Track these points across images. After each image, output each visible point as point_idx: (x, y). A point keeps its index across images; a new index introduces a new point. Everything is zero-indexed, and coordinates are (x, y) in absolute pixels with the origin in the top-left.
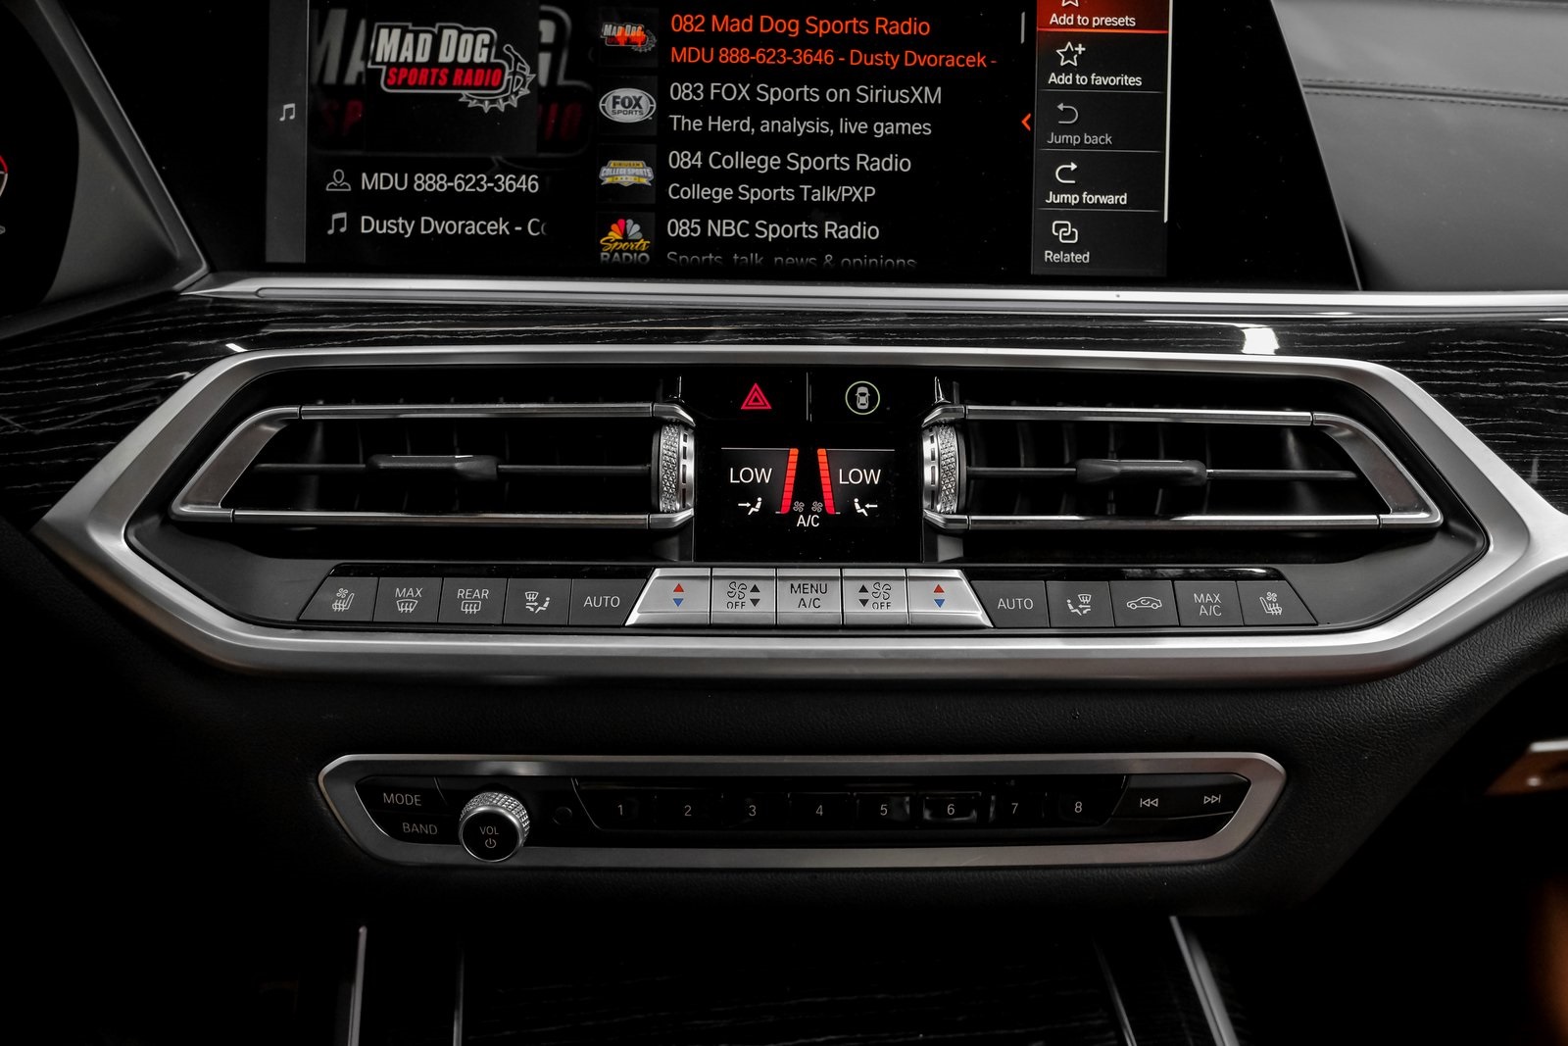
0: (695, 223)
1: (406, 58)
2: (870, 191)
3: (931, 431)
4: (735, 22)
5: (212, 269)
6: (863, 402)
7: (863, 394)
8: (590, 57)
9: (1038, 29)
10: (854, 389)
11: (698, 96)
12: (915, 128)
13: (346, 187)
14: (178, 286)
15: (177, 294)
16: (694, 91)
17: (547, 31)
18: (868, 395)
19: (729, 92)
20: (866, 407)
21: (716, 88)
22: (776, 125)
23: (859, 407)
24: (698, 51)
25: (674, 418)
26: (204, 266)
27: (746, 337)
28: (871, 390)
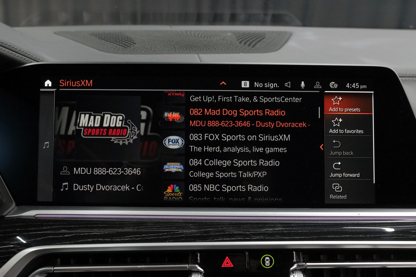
0: (199, 186)
1: (91, 125)
2: (264, 173)
3: (293, 273)
4: (214, 111)
5: (17, 205)
6: (267, 263)
7: (267, 260)
8: (159, 124)
9: (325, 113)
10: (264, 258)
11: (200, 138)
12: (281, 150)
13: (68, 173)
14: (4, 214)
15: (4, 216)
16: (199, 137)
17: (144, 115)
18: (269, 260)
19: (212, 137)
20: (269, 265)
21: (206, 135)
22: (229, 149)
23: (266, 265)
24: (200, 122)
25: (196, 270)
26: (14, 204)
27: (223, 238)
28: (270, 258)
